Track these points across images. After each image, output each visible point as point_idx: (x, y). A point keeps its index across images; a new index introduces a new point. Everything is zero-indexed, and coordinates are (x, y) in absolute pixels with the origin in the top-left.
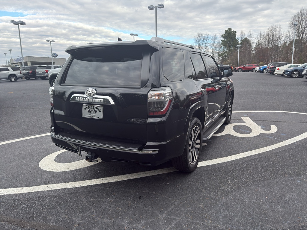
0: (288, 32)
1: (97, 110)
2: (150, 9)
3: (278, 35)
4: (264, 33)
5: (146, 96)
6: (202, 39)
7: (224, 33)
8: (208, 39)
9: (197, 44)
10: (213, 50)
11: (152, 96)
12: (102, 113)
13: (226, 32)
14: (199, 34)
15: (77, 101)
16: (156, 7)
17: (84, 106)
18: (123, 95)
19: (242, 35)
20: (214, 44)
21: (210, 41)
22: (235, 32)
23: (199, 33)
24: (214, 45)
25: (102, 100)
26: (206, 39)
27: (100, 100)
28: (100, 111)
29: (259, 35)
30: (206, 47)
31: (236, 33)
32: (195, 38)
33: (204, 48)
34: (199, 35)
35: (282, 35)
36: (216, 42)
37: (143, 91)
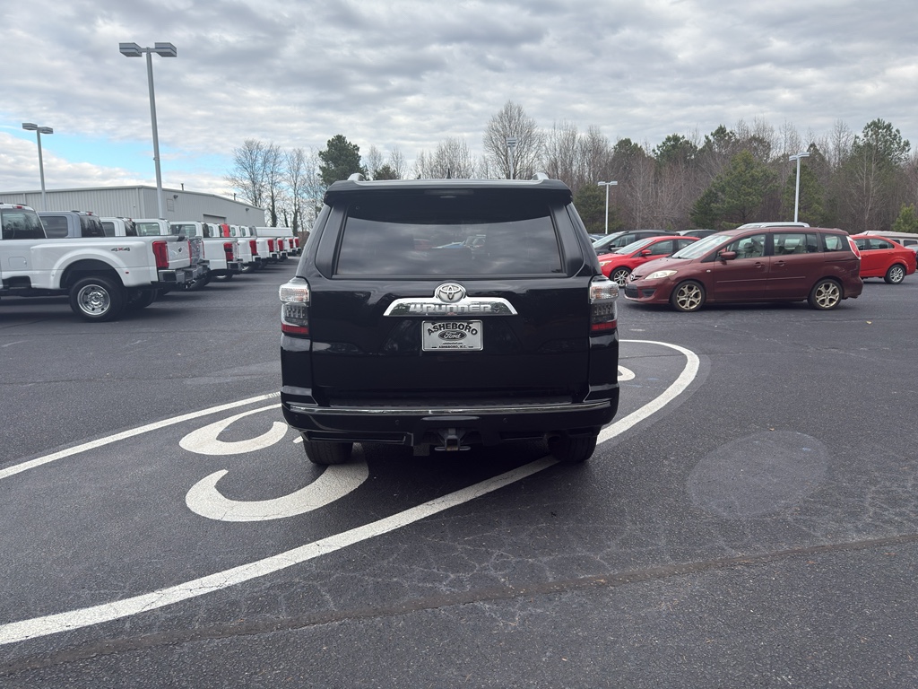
0: (483, 160)
1: (467, 332)
2: (128, 55)
3: (462, 165)
4: (431, 158)
5: (586, 290)
6: (260, 160)
7: (325, 148)
8: (278, 160)
9: (246, 174)
10: (296, 195)
11: (598, 290)
12: (479, 336)
13: (330, 144)
14: (249, 144)
15: (414, 313)
16: (149, 51)
17: (427, 326)
18: (533, 293)
19: (375, 156)
20: (297, 177)
21: (284, 168)
22: (354, 146)
23: (250, 139)
24: (299, 179)
25: (489, 306)
26: (271, 159)
27: (482, 306)
28: (474, 332)
29: (419, 162)
30: (273, 184)
31: (358, 149)
32: (238, 154)
33: (269, 187)
34: (251, 148)
35: (470, 165)
36: (303, 172)
37: (575, 282)
